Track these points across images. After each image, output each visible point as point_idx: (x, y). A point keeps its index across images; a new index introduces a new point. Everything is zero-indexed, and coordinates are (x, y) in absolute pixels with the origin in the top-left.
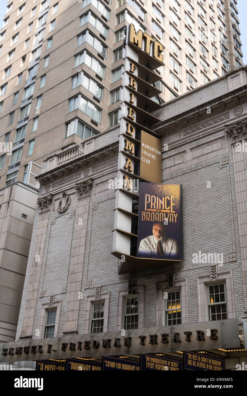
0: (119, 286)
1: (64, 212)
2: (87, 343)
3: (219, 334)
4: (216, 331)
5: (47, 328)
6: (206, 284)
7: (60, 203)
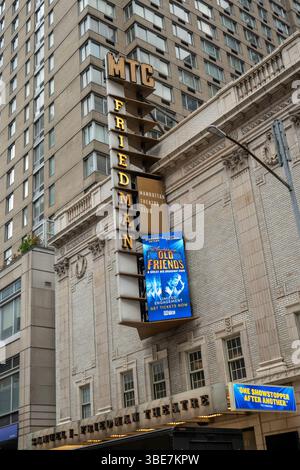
0: (144, 352)
1: (82, 276)
2: (102, 424)
3: (210, 400)
4: (207, 396)
5: (83, 407)
6: (223, 339)
7: (77, 267)
